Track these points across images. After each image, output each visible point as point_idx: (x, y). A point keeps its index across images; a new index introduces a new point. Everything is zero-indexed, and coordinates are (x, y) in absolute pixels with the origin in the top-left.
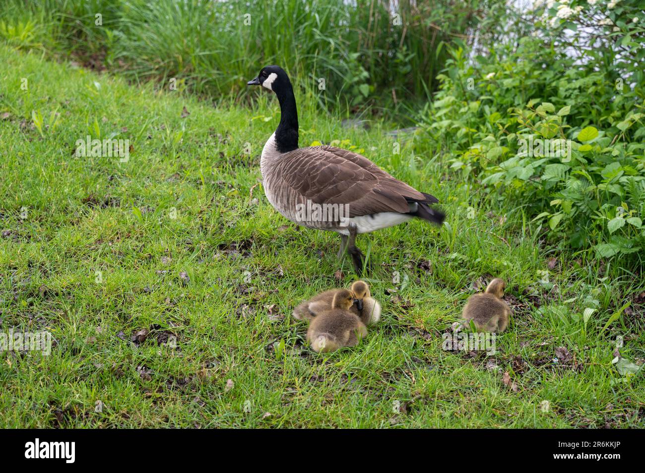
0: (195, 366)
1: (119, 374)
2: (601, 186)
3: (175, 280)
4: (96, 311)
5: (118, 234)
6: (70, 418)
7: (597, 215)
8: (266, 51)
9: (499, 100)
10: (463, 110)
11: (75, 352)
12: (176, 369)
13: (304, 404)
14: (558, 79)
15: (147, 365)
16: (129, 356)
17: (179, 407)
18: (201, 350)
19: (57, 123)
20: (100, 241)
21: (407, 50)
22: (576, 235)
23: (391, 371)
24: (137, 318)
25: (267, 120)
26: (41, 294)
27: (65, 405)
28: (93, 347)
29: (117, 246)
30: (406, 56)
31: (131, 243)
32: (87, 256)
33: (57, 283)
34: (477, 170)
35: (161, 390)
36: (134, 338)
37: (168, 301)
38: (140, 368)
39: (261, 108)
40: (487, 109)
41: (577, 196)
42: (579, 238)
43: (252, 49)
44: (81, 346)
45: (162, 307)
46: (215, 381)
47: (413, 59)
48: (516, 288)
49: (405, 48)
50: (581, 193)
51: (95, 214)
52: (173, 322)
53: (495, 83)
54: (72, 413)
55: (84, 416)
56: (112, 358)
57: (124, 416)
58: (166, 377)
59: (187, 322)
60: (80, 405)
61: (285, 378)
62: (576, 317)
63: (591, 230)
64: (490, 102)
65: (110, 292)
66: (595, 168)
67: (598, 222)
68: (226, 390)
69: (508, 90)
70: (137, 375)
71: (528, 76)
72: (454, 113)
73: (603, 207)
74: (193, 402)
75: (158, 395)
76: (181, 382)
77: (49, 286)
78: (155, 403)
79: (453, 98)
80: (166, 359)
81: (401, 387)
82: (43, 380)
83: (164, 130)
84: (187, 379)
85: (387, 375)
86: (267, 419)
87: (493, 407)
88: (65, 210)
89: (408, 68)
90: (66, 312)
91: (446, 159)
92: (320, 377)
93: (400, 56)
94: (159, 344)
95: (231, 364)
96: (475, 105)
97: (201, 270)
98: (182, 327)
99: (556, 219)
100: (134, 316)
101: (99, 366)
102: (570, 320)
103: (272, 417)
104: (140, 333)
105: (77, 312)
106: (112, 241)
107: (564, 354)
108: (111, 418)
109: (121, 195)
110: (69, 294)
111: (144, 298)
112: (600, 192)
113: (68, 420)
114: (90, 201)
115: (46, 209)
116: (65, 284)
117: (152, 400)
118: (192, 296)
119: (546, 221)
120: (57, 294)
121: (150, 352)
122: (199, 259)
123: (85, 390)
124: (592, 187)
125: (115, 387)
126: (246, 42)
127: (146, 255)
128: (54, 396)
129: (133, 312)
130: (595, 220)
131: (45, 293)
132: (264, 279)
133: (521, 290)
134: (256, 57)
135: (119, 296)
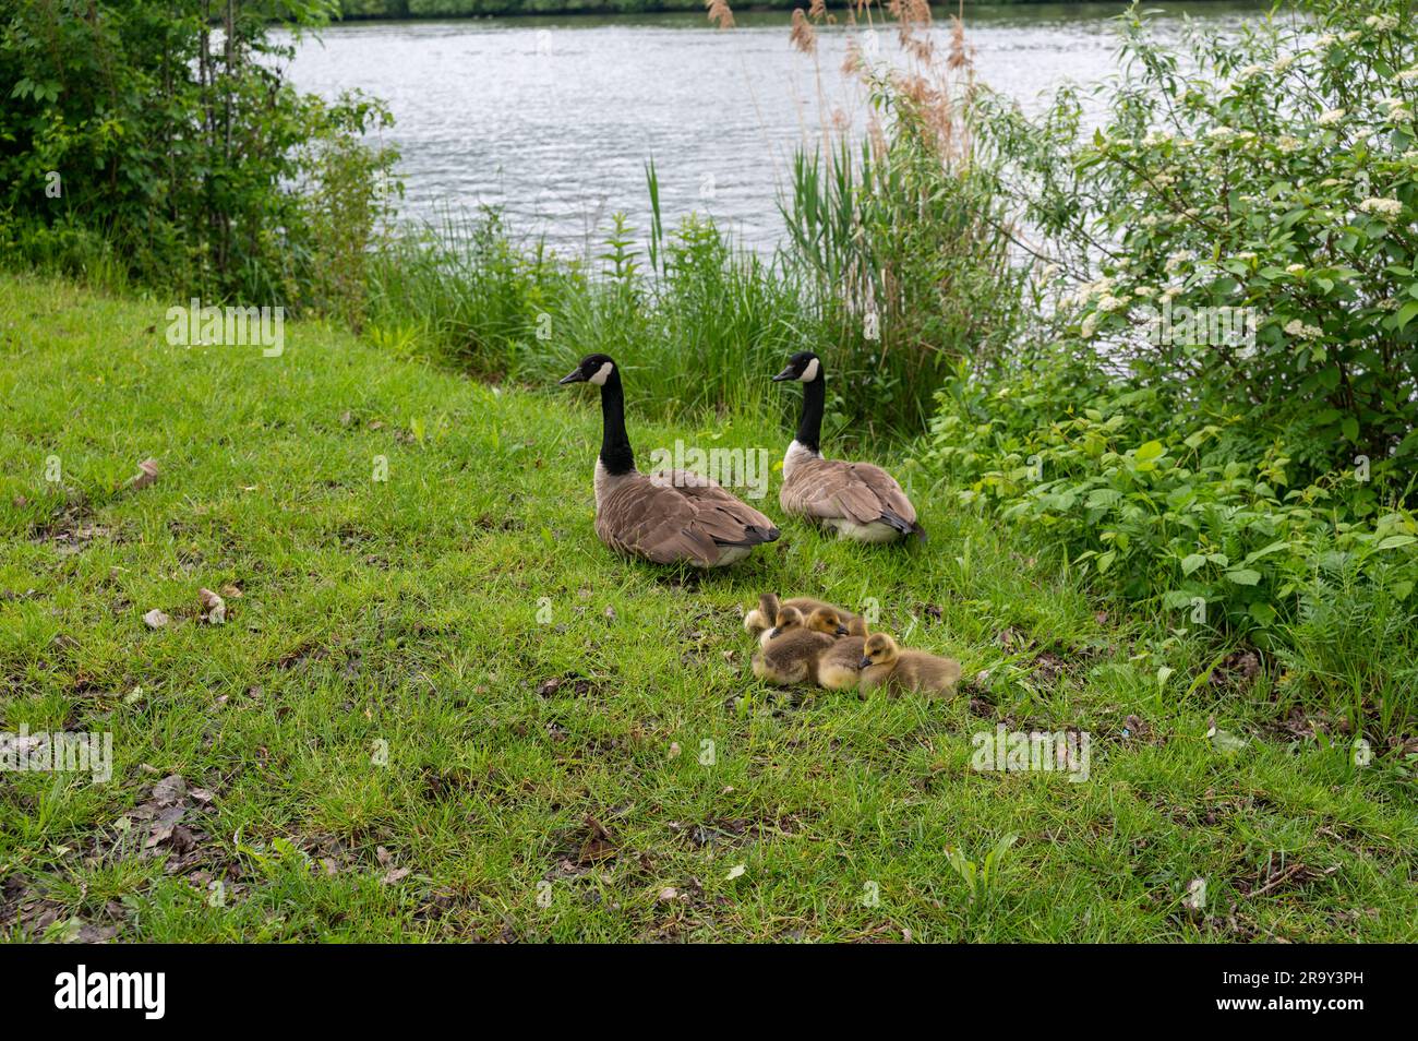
0: (627, 724)
1: (520, 732)
2: (1169, 516)
3: (598, 618)
4: (489, 655)
5: (521, 564)
6: (451, 787)
7: (1163, 553)
8: (711, 367)
9: (1015, 424)
10: (968, 436)
11: (459, 705)
12: (599, 728)
13: (781, 777)
14: (1094, 398)
15: (559, 723)
16: (536, 711)
17: (604, 776)
18: (634, 706)
19: (442, 433)
20: (496, 570)
21: (889, 373)
22: (1133, 582)
23: (900, 737)
24: (546, 664)
25: (715, 437)
26: (416, 632)
27: (445, 770)
28: (483, 698)
29: (519, 577)
30: (887, 381)
31: (538, 574)
32: (478, 587)
33: (440, 618)
34: (994, 501)
35: (578, 755)
36: (541, 690)
37: (588, 643)
38: (549, 726)
39: (707, 424)
40: (999, 436)
41: (1134, 529)
42: (1138, 586)
43: (693, 366)
44: (468, 698)
45: (582, 651)
46: (653, 746)
47: (894, 386)
48: (1059, 644)
49: (886, 371)
50: (1139, 525)
51: (489, 540)
52: (595, 670)
53: (1010, 402)
54: (453, 782)
55: (471, 786)
56: (511, 714)
57: (527, 787)
58: (587, 740)
59: (614, 670)
60: (467, 771)
61: (752, 743)
62: (1147, 681)
63: (1157, 573)
64: (1003, 428)
65: (509, 631)
66: (1158, 494)
67: (1165, 563)
68: (670, 756)
69: (1027, 411)
70: (544, 735)
71: (1054, 392)
72: (958, 438)
73: (1172, 542)
74: (625, 772)
75: (575, 761)
76: (606, 746)
77: (425, 622)
78: (570, 771)
79: (957, 419)
80: (586, 716)
81: (915, 757)
82: (415, 738)
83: (583, 446)
84: (614, 742)
85: (894, 742)
86: (729, 795)
87: (1048, 786)
88: (452, 533)
89: (889, 397)
90: (449, 655)
91: (950, 491)
92: (801, 742)
93: (879, 380)
94: (576, 697)
95: (677, 722)
96: (985, 429)
97: (631, 607)
98: (607, 677)
99: (1106, 560)
100: (543, 661)
101: (493, 723)
102: (1140, 684)
103: (736, 792)
104: (550, 683)
105: (463, 655)
106: (513, 571)
107: (1136, 725)
108: (508, 790)
109: (524, 517)
110: (454, 632)
111: (556, 640)
112: (1167, 522)
113: (449, 790)
114: (484, 524)
115: (427, 531)
116: (449, 619)
117: (565, 767)
118: (620, 638)
119: (1093, 563)
120: (437, 633)
121: (562, 707)
122: (629, 594)
123: (473, 752)
124: (1154, 518)
125: (515, 750)
126: (684, 357)
127: (559, 587)
128: (429, 758)
129: (540, 655)
130: (1160, 560)
131: (422, 631)
132: (718, 619)
133: (1065, 645)
134: (697, 375)
135: (521, 636)
